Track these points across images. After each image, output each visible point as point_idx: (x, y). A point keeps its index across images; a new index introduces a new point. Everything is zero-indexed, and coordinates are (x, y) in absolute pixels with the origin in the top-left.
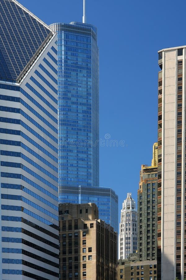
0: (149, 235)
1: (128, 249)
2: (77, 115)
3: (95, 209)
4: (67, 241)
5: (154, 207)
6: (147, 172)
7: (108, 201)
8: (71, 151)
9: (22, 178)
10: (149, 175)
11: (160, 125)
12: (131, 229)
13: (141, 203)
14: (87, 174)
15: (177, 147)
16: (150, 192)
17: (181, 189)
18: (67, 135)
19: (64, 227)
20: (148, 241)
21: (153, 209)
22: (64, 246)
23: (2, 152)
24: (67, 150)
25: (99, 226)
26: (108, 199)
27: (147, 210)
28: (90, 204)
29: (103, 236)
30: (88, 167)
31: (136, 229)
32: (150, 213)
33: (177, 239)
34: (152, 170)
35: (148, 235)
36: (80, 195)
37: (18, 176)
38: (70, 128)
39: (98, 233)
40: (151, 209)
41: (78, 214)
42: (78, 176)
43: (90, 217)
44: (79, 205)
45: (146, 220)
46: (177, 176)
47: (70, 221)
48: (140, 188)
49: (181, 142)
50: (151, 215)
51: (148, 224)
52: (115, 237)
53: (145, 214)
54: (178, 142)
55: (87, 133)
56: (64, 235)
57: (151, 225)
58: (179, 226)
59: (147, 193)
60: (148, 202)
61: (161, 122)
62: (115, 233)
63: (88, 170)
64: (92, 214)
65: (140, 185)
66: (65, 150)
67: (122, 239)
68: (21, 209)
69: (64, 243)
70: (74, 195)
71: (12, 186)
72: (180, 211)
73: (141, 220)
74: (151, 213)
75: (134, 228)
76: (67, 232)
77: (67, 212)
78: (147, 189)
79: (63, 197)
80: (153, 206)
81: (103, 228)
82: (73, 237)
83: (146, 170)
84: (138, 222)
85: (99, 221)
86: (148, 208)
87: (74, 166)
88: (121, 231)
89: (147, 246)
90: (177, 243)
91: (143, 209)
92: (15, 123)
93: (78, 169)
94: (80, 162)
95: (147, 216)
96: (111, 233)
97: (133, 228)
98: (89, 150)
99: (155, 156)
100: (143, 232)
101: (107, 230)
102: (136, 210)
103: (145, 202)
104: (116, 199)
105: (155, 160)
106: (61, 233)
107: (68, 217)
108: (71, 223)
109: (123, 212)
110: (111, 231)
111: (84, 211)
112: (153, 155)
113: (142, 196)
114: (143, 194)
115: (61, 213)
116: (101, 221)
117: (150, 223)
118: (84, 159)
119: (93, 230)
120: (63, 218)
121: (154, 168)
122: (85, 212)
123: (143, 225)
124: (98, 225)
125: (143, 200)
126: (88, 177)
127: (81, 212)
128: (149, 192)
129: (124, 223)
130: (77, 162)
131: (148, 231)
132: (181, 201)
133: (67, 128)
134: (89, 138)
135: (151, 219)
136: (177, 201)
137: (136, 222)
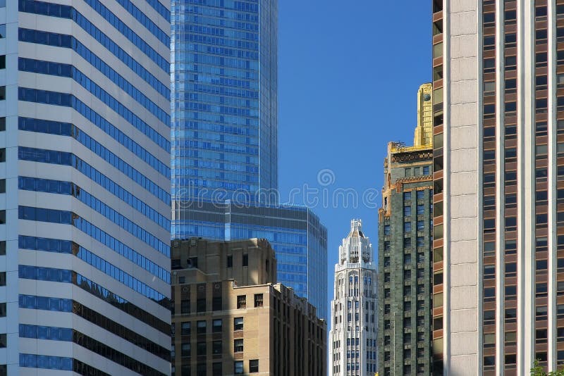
0: (409, 331)
1: (353, 369)
2: (222, 13)
3: (268, 257)
4: (194, 341)
5: (421, 256)
6: (403, 162)
7: (301, 241)
8: (205, 108)
9: (74, 163)
10: (407, 169)
11: (439, 26)
12: (362, 317)
13: (386, 246)
14: (247, 168)
15: (484, 84)
16: (412, 214)
17: (494, 197)
18: (196, 67)
19: (186, 302)
20: (406, 348)
21: (418, 260)
22: (186, 354)
23: (24, 92)
24: (196, 104)
25: (279, 301)
26: (301, 238)
27: (404, 262)
28: (255, 240)
29: (288, 329)
30: (250, 151)
31: (373, 316)
32: (410, 270)
33: (484, 335)
34: (415, 156)
35: (406, 332)
36: (228, 226)
37: (64, 158)
38: (203, 47)
39: (275, 319)
40: (413, 261)
41: (221, 267)
42: (222, 175)
43: (255, 277)
44: (226, 243)
45: (401, 291)
46: (484, 163)
47: (201, 288)
48: (386, 203)
49: (494, 70)
50: (413, 277)
51: (406, 300)
52: (319, 332)
53: (397, 275)
54: (485, 71)
55: (248, 62)
56: (186, 326)
57: (414, 305)
58: (489, 300)
59: (404, 219)
60: (406, 242)
61: (441, 16)
62: (319, 321)
63: (248, 159)
64: (260, 267)
65: (384, 197)
66: (191, 104)
67: (337, 344)
68: (72, 248)
69: (186, 348)
70: (213, 225)
71: (48, 186)
72: (494, 259)
73: (387, 291)
74: (413, 272)
75: (370, 315)
76: (194, 317)
77: (194, 262)
78: (404, 207)
79: (184, 229)
80: (418, 254)
81: (288, 308)
82: (209, 332)
83: (400, 157)
84: (380, 295)
85: (278, 287)
86: (406, 257)
87: (213, 149)
88: (336, 322)
89: (404, 363)
90: (485, 346)
91: (392, 261)
92: (57, 15)
93: (222, 156)
94: (228, 137)
95: (404, 278)
96: (309, 321)
97: (367, 315)
98: (251, 105)
99: (422, 119)
100: (393, 323)
101: (298, 314)
102: (374, 264)
103: (398, 243)
104: (321, 236)
105: (422, 129)
106: (179, 320)
107: (196, 278)
108: (204, 293)
109: (341, 270)
110: (310, 314)
111: (238, 261)
112: (419, 116)
113: (389, 226)
114: (393, 219)
115: (177, 266)
116: (283, 287)
117: (412, 298)
118: (240, 131)
119: (263, 313)
120: (182, 280)
121: (421, 152)
122: (241, 264)
123: (393, 305)
124: (275, 298)
125: (393, 237)
126: (248, 177)
127: (230, 264)
128: (408, 214)
129: (343, 301)
130: (222, 137)
131: (406, 321)
132: (494, 230)
133: (196, 46)
134: (251, 75)
135: (414, 289)
136: (485, 231)
137: (374, 297)
